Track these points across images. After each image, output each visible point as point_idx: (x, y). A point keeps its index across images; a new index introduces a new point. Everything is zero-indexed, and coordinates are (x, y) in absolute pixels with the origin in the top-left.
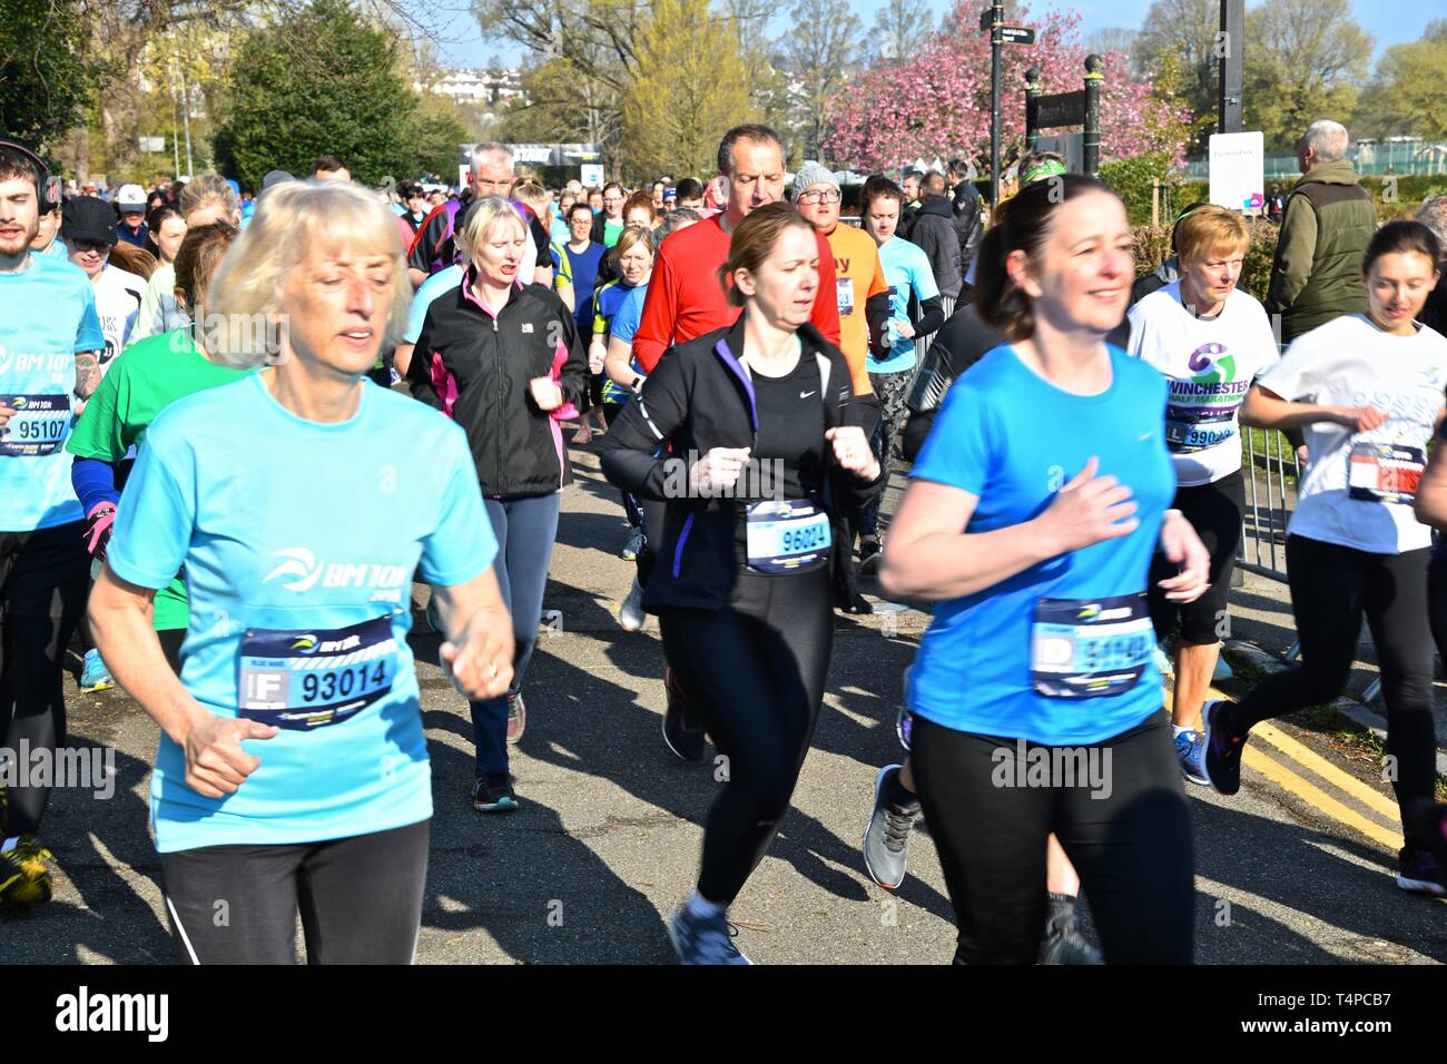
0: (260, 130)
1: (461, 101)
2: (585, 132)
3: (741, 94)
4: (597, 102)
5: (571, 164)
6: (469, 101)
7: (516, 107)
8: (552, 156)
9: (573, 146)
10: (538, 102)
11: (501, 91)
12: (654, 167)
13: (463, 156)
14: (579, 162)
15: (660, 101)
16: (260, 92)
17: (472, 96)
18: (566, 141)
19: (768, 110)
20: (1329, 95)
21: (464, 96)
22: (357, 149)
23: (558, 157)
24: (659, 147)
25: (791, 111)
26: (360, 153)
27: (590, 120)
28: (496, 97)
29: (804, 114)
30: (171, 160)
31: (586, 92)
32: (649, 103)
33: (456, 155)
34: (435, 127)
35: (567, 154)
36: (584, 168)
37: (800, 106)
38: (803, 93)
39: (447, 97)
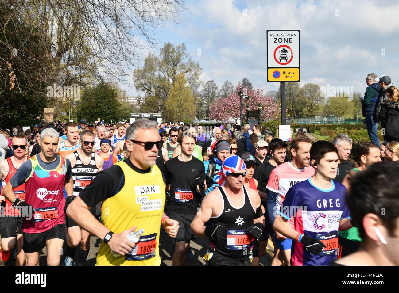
0: (87, 111)
1: (132, 103)
2: (158, 110)
3: (192, 103)
4: (161, 104)
5: (154, 117)
6: (134, 103)
7: (143, 105)
8: (150, 116)
9: (155, 114)
10: (148, 104)
11: (141, 101)
12: (172, 119)
13: (131, 116)
14: (157, 117)
15: (174, 104)
16: (87, 103)
17: (134, 102)
18: (153, 113)
19: (198, 106)
20: (317, 106)
21: (133, 102)
22: (108, 115)
23: (152, 116)
24: (174, 114)
25: (204, 106)
26: (108, 116)
27: (159, 108)
28: (139, 103)
29: (206, 107)
30: (68, 116)
31: (159, 102)
32: (171, 105)
33: (130, 115)
34: (125, 110)
35: (154, 115)
36: (157, 118)
37: (205, 105)
38: (206, 102)
39: (129, 102)
